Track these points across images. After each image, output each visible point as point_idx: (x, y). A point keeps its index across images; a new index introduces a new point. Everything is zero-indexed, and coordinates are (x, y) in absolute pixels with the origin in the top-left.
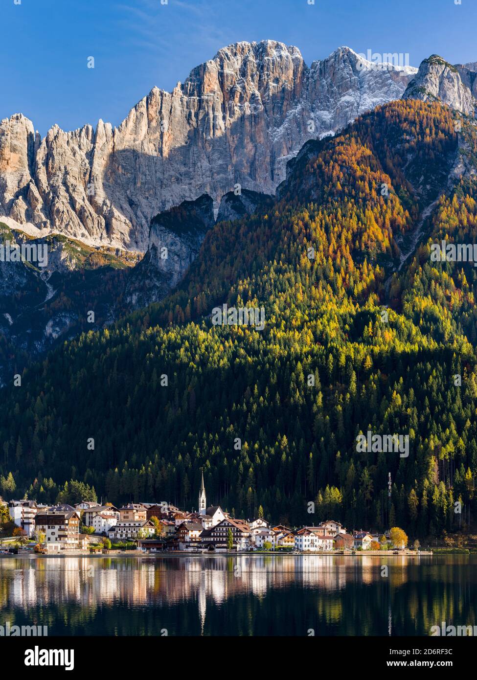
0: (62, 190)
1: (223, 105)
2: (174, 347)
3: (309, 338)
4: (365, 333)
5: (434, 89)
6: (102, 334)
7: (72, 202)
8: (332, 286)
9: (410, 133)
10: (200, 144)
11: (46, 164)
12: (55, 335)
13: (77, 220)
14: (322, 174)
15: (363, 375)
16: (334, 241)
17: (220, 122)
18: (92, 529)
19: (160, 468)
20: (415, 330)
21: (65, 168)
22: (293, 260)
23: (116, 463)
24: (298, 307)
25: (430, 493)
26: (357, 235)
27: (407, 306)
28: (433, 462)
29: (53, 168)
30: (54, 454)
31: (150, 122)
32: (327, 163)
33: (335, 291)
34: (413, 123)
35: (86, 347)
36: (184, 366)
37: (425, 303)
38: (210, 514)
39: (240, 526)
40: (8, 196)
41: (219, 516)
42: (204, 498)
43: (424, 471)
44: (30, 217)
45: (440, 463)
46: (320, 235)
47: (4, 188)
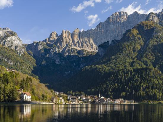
0: (84, 41)
1: (113, 24)
2: (100, 69)
3: (123, 66)
4: (133, 65)
5: (151, 19)
7: (86, 43)
8: (129, 56)
9: (146, 28)
11: (82, 37)
12: (82, 67)
13: (87, 47)
14: (128, 36)
15: (131, 73)
16: (130, 48)
17: (112, 27)
18: (81, 100)
20: (142, 64)
22: (122, 52)
24: (122, 61)
25: (141, 93)
26: (134, 47)
27: (142, 60)
28: (142, 88)
32: (129, 34)
33: (129, 58)
34: (146, 25)
35: (85, 69)
36: (101, 72)
37: (145, 59)
38: (101, 97)
39: (105, 99)
40: (75, 43)
41: (102, 97)
42: (100, 95)
43: (140, 89)
44: (79, 46)
45: (143, 88)
46: (127, 47)
47: (74, 41)
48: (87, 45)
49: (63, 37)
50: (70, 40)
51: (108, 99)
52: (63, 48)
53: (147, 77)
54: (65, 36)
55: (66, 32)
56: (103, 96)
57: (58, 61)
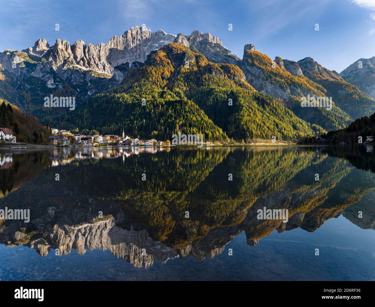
0: (92, 59)
1: (132, 41)
2: (119, 98)
3: (151, 97)
4: (164, 96)
5: (180, 41)
6: (101, 94)
7: (95, 62)
8: (157, 85)
9: (175, 51)
10: (127, 50)
11: (88, 52)
12: (90, 94)
13: (96, 66)
14: (155, 59)
15: (163, 106)
16: (157, 74)
17: (131, 45)
18: (96, 141)
19: (115, 127)
20: (175, 96)
21: (93, 54)
22: (148, 78)
23: (104, 125)
24: (148, 89)
26: (163, 74)
27: (174, 90)
28: (177, 125)
29: (90, 53)
30: (89, 123)
31: (114, 44)
32: (156, 56)
33: (157, 86)
34: (175, 48)
35: (97, 97)
36: (121, 103)
37: (177, 90)
38: (125, 137)
39: (132, 140)
40: (78, 60)
41: (127, 138)
42: (124, 133)
43: (175, 127)
44: (84, 65)
45: (179, 126)
46: (154, 73)
47: (77, 58)
48: (97, 65)
49: (59, 49)
50: (69, 54)
51: (136, 140)
52: (59, 65)
53: (182, 111)
54: (61, 48)
55: (62, 43)
56: (129, 136)
57: (52, 84)
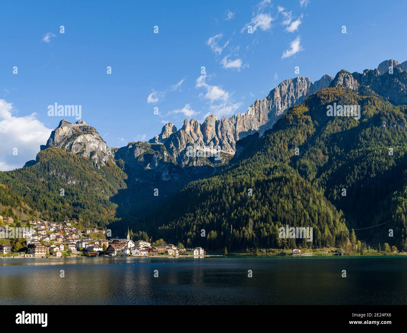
0: (225, 138)
1: (281, 102)
7: (229, 141)
10: (273, 116)
11: (221, 129)
17: (280, 108)
21: (227, 130)
29: (223, 130)
31: (256, 111)
40: (208, 141)
47: (207, 139)
50: (198, 136)
52: (180, 151)
54: (189, 130)
55: (190, 123)
57: (166, 176)
